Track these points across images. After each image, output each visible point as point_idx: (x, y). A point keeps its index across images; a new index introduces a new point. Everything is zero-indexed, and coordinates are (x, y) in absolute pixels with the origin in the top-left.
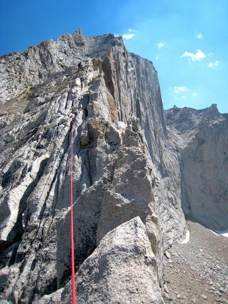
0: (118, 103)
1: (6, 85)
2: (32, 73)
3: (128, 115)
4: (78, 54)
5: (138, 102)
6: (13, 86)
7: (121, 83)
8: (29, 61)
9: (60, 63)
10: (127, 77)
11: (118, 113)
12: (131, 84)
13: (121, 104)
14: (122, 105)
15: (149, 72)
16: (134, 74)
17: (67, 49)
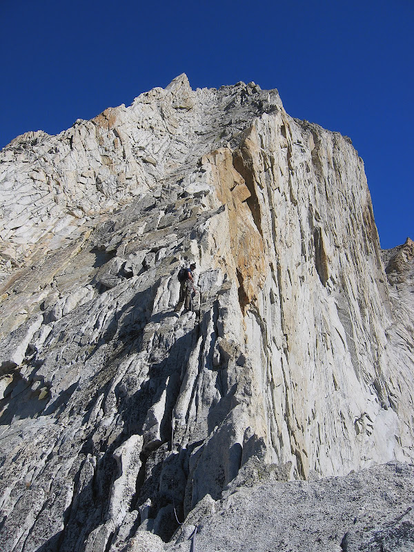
0: (271, 240)
1: (29, 209)
2: (82, 179)
3: (293, 268)
4: (180, 131)
5: (317, 234)
6: (43, 212)
7: (276, 196)
8: (74, 154)
9: (140, 154)
10: (289, 182)
11: (271, 265)
12: (301, 195)
13: (278, 243)
14: (279, 247)
15: (342, 163)
16: (308, 170)
17: (154, 122)
